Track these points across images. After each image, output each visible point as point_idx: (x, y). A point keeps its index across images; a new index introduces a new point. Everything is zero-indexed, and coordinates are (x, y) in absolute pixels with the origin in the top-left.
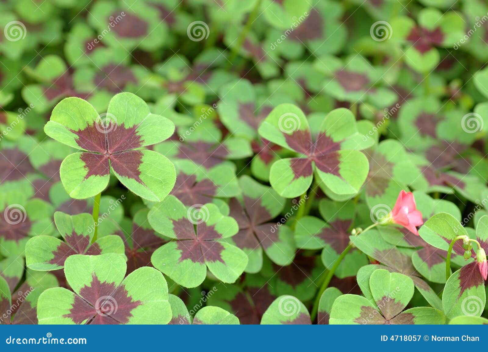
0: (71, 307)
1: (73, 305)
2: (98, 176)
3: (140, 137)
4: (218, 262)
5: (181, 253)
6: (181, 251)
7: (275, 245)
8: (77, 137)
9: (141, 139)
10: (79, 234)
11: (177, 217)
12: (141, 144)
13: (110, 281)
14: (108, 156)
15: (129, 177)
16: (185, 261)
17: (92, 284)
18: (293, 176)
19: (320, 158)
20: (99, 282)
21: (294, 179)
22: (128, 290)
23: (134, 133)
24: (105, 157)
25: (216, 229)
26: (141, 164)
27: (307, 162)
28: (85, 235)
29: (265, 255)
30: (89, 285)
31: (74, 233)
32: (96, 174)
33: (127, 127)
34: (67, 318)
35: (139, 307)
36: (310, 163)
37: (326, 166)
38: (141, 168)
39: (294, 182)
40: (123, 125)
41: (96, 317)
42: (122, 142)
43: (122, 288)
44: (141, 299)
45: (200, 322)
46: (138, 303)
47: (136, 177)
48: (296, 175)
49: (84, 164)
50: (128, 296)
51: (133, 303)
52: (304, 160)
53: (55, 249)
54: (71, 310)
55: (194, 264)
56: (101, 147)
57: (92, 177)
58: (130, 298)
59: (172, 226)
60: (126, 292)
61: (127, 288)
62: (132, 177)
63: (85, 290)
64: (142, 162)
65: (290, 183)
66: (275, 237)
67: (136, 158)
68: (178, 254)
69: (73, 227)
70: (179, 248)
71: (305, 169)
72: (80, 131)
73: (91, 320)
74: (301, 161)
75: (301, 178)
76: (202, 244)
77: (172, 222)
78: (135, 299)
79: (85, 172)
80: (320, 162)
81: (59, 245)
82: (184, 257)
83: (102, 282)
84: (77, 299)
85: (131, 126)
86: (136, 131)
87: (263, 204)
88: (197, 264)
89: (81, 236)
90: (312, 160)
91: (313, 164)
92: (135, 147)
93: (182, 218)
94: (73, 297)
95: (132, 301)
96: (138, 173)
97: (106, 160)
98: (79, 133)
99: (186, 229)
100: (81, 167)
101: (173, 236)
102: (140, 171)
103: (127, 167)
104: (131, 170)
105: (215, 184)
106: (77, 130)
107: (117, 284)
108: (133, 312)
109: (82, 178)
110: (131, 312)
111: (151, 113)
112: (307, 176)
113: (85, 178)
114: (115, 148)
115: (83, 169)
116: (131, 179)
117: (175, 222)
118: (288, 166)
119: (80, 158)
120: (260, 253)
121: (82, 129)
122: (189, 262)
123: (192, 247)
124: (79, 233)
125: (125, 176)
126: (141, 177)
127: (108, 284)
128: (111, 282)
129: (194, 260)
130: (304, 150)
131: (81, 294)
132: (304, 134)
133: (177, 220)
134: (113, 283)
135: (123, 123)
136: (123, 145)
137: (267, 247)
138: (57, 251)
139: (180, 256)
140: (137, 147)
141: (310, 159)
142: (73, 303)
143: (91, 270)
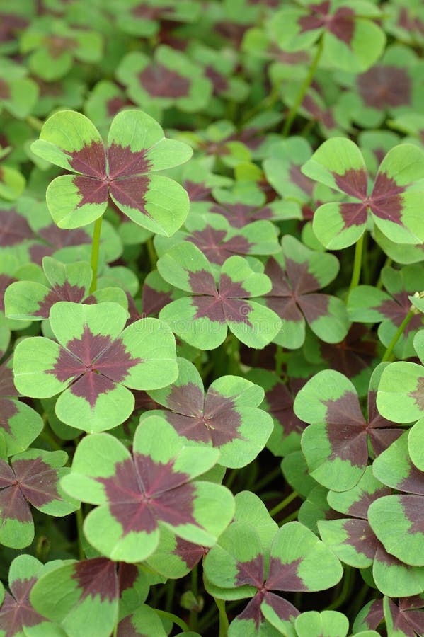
0: (56, 362)
1: (58, 359)
2: (94, 204)
3: (148, 161)
4: (243, 324)
5: (197, 310)
6: (197, 307)
7: (323, 319)
8: (71, 158)
9: (150, 164)
10: (72, 285)
11: (195, 268)
12: (149, 168)
13: (104, 334)
14: (108, 182)
15: (131, 207)
16: (200, 319)
17: (83, 336)
18: (343, 224)
19: (378, 203)
20: (91, 335)
21: (344, 228)
22: (126, 345)
23: (142, 158)
24: (104, 183)
25: (244, 286)
26: (147, 192)
27: (362, 207)
28: (80, 286)
29: (308, 329)
30: (80, 338)
31: (66, 284)
32: (92, 202)
33: (133, 150)
34: (49, 374)
35: (139, 366)
36: (365, 208)
37: (384, 212)
38: (147, 196)
39: (344, 231)
40: (128, 148)
41: (85, 375)
42: (126, 167)
43: (119, 342)
44: (141, 356)
45: (217, 393)
46: (138, 361)
47: (140, 207)
48: (346, 224)
49: (77, 189)
50: (127, 351)
51: (132, 360)
52: (358, 205)
53: (42, 299)
54: (55, 366)
55: (212, 323)
56: (100, 171)
57: (87, 206)
58: (129, 355)
59: (188, 278)
60: (124, 347)
61: (125, 343)
62: (136, 207)
63: (74, 344)
64: (148, 190)
65: (339, 233)
66: (323, 310)
67: (143, 185)
68: (193, 310)
69: (66, 276)
70: (194, 304)
71: (358, 217)
72: (75, 152)
73: (79, 378)
74: (354, 207)
75: (354, 227)
76: (225, 302)
77: (188, 273)
78: (134, 356)
79: (78, 199)
80: (378, 208)
81: (47, 294)
82: (200, 314)
83: (95, 335)
84: (62, 352)
85: (139, 150)
86: (145, 155)
87: (311, 271)
88: (216, 323)
89: (75, 287)
90: (368, 206)
91: (369, 210)
92: (140, 172)
93: (201, 270)
94: (58, 350)
95: (131, 358)
96: (143, 203)
97: (105, 187)
98: (74, 154)
99: (205, 283)
100: (73, 194)
101: (188, 288)
102: (146, 199)
103: (131, 196)
104: (135, 200)
105: (250, 241)
106: (72, 151)
107: (114, 338)
108: (130, 370)
109: (74, 206)
110: (128, 371)
111: (166, 137)
112: (361, 224)
113: (78, 206)
114: (116, 174)
115: (76, 196)
116: (134, 209)
117: (191, 274)
118: (337, 213)
119: (73, 182)
120: (302, 325)
121: (78, 150)
122: (206, 320)
123: (212, 304)
124: (72, 283)
125: (127, 206)
126: (146, 207)
127: (102, 337)
128: (106, 335)
129: (212, 319)
130: (359, 194)
131: (68, 347)
132: (358, 174)
133: (194, 272)
134: (108, 336)
135: (129, 146)
136: (127, 171)
137: (311, 320)
138: (44, 302)
139: (195, 313)
140: (144, 172)
141: (365, 205)
142: (58, 356)
143: (83, 321)
